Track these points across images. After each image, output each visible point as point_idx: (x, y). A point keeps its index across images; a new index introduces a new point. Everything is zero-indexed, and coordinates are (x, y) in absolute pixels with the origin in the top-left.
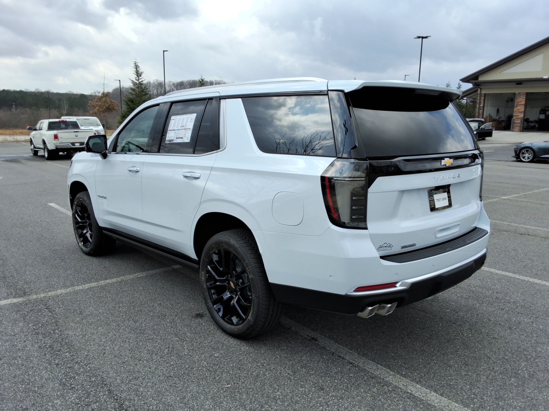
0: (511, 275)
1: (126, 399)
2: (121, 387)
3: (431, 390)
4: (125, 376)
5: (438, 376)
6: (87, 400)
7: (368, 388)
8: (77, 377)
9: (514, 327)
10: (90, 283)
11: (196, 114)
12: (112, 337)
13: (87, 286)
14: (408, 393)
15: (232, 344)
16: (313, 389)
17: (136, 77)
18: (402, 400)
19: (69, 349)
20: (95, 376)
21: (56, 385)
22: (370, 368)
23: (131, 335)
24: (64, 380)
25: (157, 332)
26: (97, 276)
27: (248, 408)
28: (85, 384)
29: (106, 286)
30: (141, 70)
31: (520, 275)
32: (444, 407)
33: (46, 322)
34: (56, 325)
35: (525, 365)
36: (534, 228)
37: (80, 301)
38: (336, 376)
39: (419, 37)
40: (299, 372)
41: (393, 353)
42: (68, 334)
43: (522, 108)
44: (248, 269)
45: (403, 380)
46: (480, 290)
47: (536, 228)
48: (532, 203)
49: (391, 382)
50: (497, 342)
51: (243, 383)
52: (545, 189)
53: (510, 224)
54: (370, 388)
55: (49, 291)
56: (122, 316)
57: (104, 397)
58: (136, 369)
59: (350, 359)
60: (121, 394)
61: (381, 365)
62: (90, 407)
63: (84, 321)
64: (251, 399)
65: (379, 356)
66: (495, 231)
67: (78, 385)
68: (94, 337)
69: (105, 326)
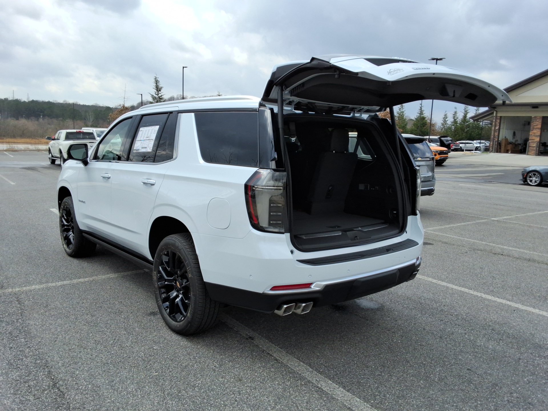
0: (466, 290)
1: (61, 379)
2: (60, 369)
3: (340, 386)
4: (67, 360)
5: (352, 374)
6: (26, 378)
7: (283, 381)
8: (24, 359)
9: (445, 337)
10: (64, 281)
11: (159, 126)
12: (67, 328)
13: (60, 283)
14: (318, 387)
15: (173, 339)
16: (232, 380)
17: (156, 91)
18: (309, 393)
19: (25, 336)
20: (41, 359)
21: (4, 364)
22: (292, 365)
23: (84, 327)
24: (12, 361)
25: (109, 326)
26: (72, 275)
27: (166, 393)
28: (29, 364)
29: (77, 284)
30: (161, 85)
31: (475, 291)
32: (346, 401)
33: (13, 312)
34: (21, 315)
35: (440, 370)
36: (511, 248)
37: (50, 296)
38: (257, 370)
39: (433, 59)
40: (226, 365)
41: (319, 353)
42: (29, 324)
43: (538, 132)
44: (188, 269)
45: (318, 376)
46: (428, 302)
47: (513, 249)
48: (520, 225)
49: (306, 377)
50: (422, 348)
51: (170, 372)
52: (540, 212)
53: (488, 244)
54: (284, 382)
55: (25, 286)
56: (83, 310)
57: (43, 376)
58: (79, 356)
59: (277, 356)
60: (58, 375)
61: (304, 363)
62: (27, 384)
63: (47, 313)
64: (172, 386)
65: (305, 355)
66: (470, 249)
67: (23, 366)
68: (51, 327)
69: (64, 318)
